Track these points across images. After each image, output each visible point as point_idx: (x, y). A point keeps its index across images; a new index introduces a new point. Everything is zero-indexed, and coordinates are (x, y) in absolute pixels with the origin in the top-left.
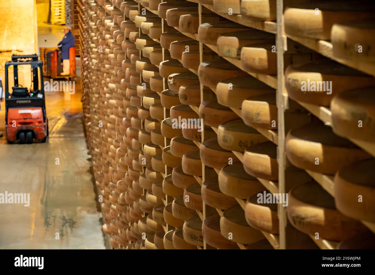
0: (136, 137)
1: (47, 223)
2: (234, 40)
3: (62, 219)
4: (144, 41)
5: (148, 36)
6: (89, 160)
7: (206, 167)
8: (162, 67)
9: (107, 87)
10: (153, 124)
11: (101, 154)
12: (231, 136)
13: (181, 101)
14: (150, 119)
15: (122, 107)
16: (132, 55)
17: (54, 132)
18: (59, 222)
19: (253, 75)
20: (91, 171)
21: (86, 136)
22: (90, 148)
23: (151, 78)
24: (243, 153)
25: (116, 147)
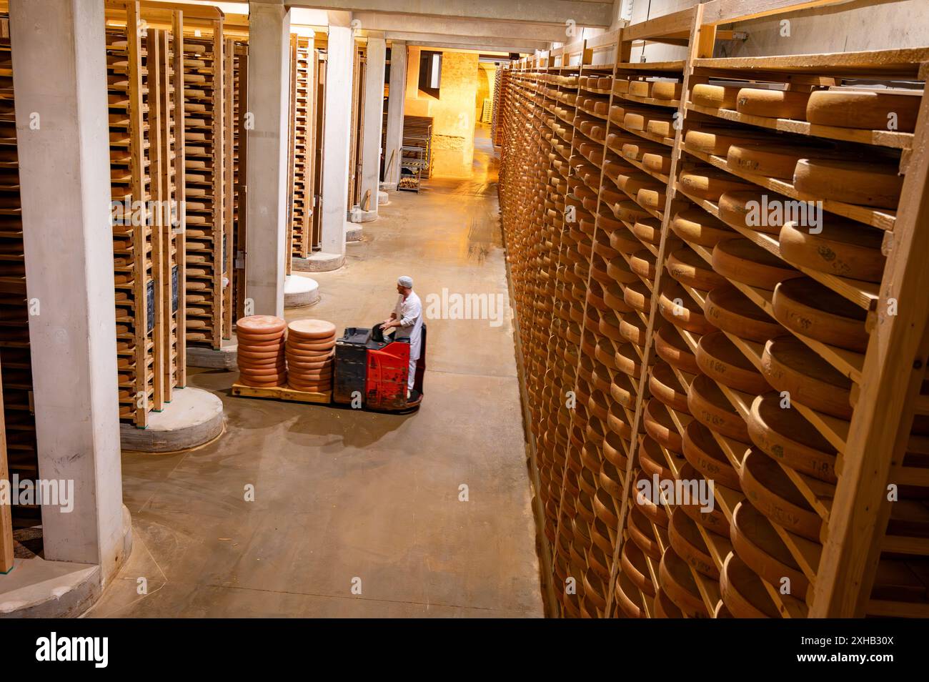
0: (543, 203)
2: (636, 148)
4: (556, 141)
6: (500, 213)
7: (598, 228)
8: (570, 159)
9: (522, 168)
10: (557, 196)
11: (511, 211)
12: (625, 211)
13: (585, 183)
14: (555, 192)
15: (533, 182)
16: (546, 149)
19: (648, 172)
20: (501, 221)
21: (499, 197)
22: (502, 206)
23: (559, 166)
25: (524, 208)
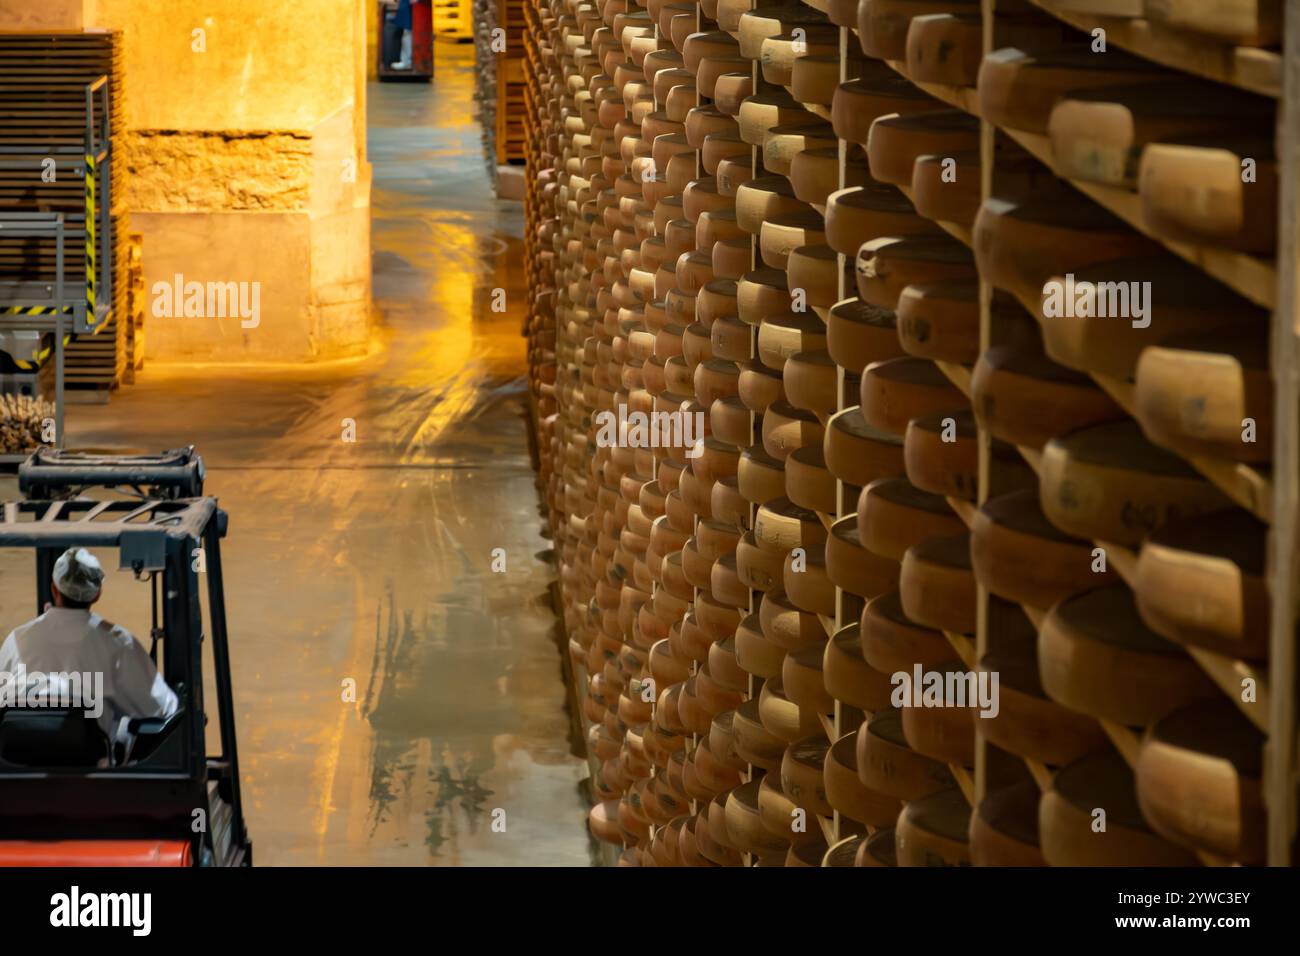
0: (728, 475)
1: (380, 792)
2: (1116, 117)
3: (439, 779)
4: (769, 112)
5: (785, 91)
6: (547, 557)
7: (993, 599)
8: (836, 211)
9: (624, 282)
10: (794, 428)
11: (593, 537)
12: (1093, 483)
13: (907, 344)
14: (787, 412)
15: (679, 360)
16: (724, 164)
17: (416, 448)
18: (425, 788)
19: (1185, 251)
20: (552, 600)
21: (536, 465)
22: (552, 511)
23: (791, 254)
24: (1135, 549)
25: (651, 511)
